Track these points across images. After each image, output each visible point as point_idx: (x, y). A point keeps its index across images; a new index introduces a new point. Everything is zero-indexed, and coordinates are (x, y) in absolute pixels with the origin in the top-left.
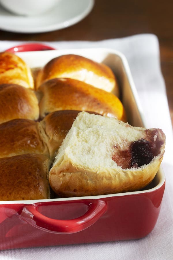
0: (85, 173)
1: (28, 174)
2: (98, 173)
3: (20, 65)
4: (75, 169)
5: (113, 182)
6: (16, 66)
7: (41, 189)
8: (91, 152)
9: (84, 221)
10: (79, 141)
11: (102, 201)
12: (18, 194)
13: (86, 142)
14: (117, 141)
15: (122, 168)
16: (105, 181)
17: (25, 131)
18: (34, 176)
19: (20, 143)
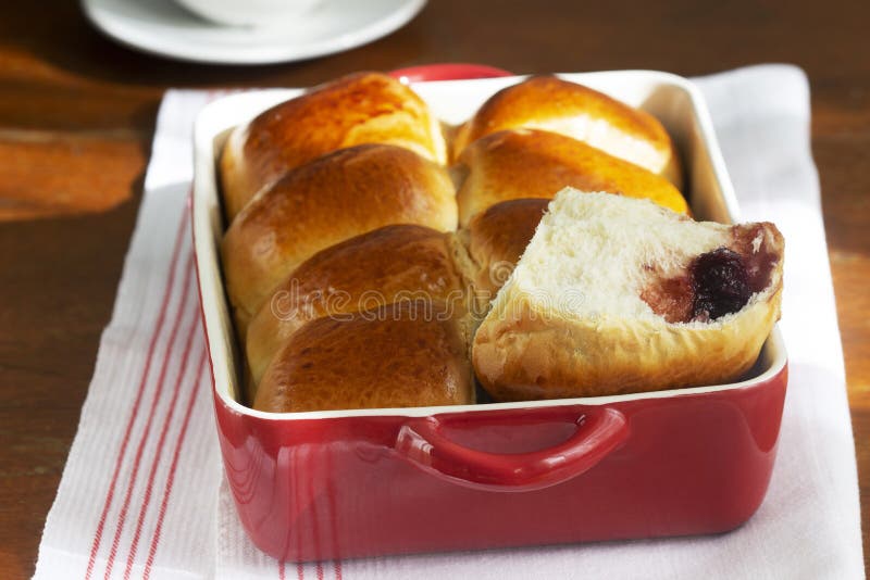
0: (565, 332)
1: (417, 345)
2: (599, 329)
3: (410, 104)
4: (539, 321)
5: (643, 358)
6: (399, 106)
7: (452, 384)
8: (582, 278)
9: (563, 458)
10: (551, 253)
11: (616, 412)
12: (389, 395)
13: (572, 255)
14: (653, 254)
15: (666, 319)
16: (621, 355)
17: (414, 249)
18: (432, 350)
19: (398, 279)
